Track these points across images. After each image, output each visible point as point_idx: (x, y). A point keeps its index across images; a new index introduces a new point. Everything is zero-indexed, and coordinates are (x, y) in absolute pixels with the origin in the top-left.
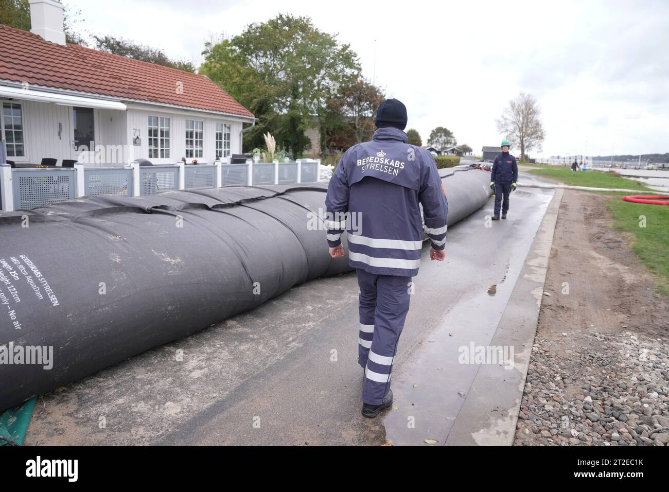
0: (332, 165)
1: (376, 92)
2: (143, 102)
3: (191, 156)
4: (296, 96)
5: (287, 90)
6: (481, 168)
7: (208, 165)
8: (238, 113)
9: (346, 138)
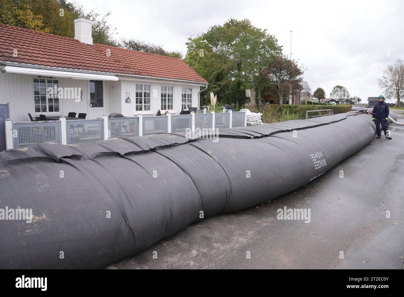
0: (260, 113)
1: (292, 64)
2: (130, 75)
3: (165, 109)
4: (240, 69)
5: (234, 65)
6: (368, 113)
7: (177, 114)
8: (196, 80)
9: (272, 95)
